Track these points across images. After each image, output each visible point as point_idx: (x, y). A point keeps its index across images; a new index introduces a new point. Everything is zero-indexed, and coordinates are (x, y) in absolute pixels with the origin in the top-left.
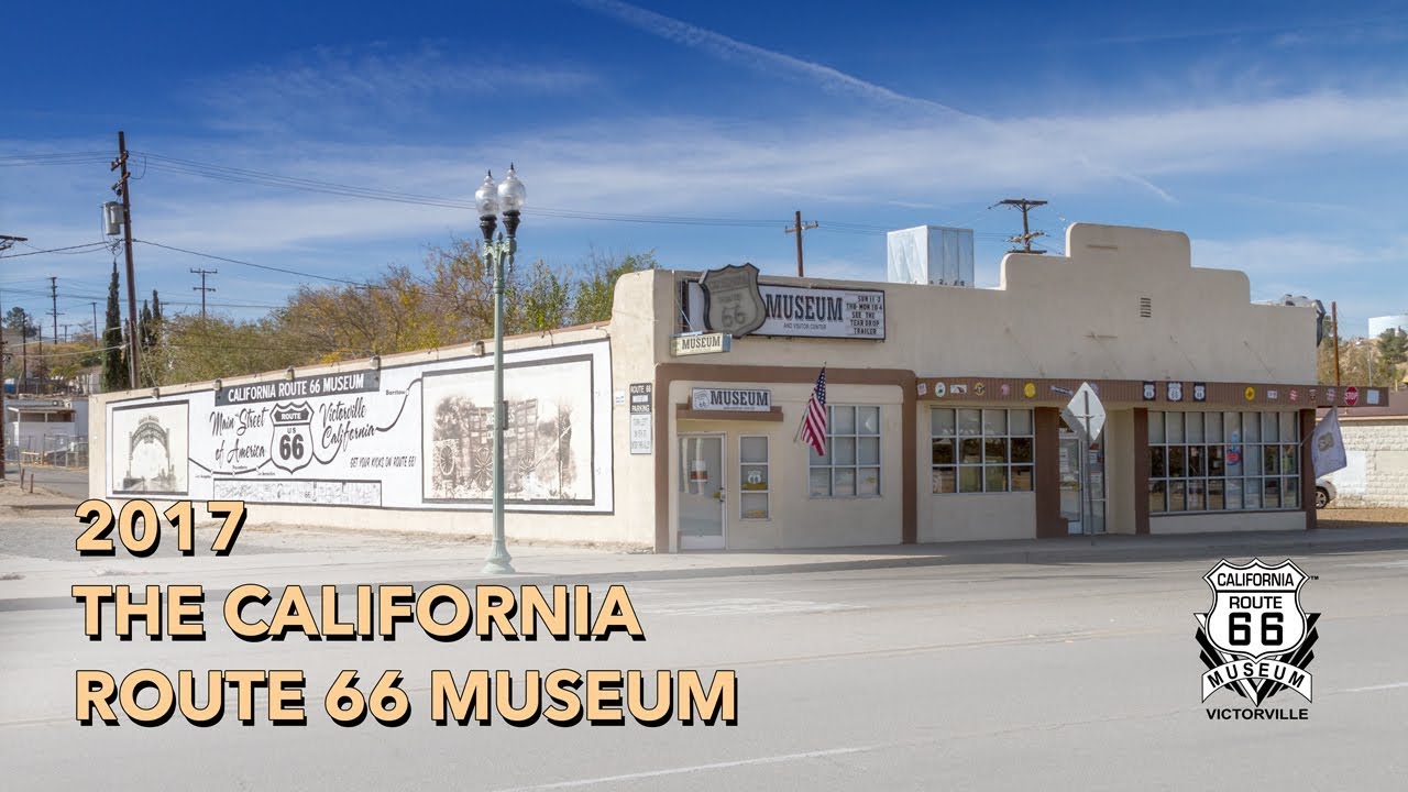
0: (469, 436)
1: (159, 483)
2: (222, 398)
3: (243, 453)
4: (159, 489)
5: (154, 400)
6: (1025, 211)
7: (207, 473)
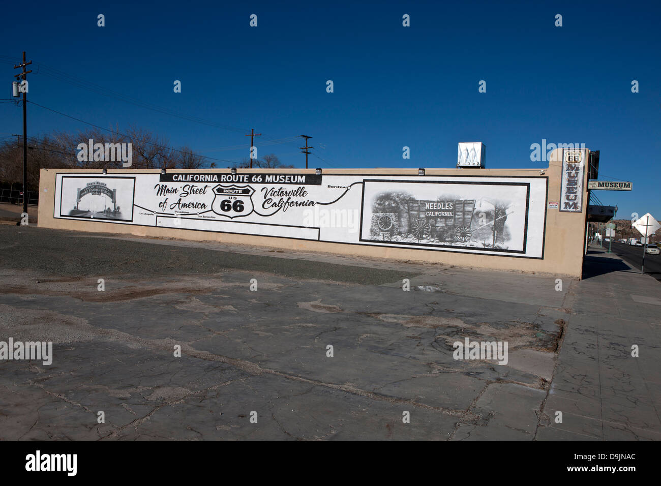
0: (408, 212)
1: (105, 214)
2: (166, 178)
3: (184, 205)
4: (105, 217)
5: (104, 175)
6: (307, 139)
7: (153, 213)
